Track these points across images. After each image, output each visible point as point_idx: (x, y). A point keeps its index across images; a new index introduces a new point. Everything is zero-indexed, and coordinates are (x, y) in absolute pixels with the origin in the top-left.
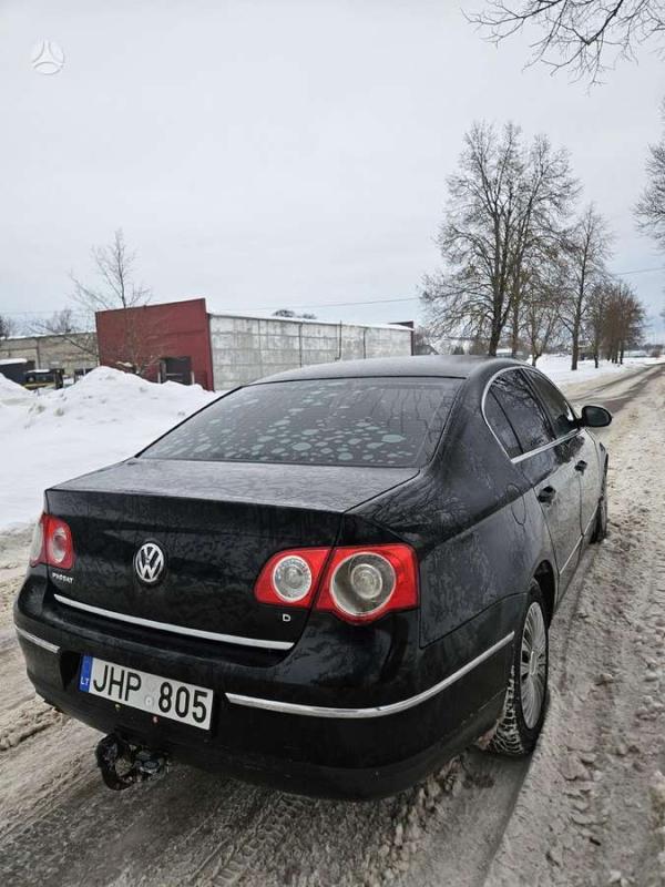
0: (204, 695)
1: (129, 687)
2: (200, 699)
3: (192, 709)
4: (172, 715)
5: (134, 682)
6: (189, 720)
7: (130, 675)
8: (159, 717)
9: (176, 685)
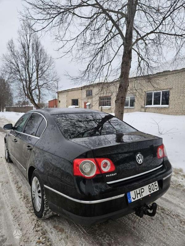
0: (156, 183)
1: (142, 192)
2: (156, 184)
3: (155, 188)
4: (152, 192)
5: (142, 190)
6: (155, 190)
7: (141, 189)
8: (150, 194)
9: (151, 185)
